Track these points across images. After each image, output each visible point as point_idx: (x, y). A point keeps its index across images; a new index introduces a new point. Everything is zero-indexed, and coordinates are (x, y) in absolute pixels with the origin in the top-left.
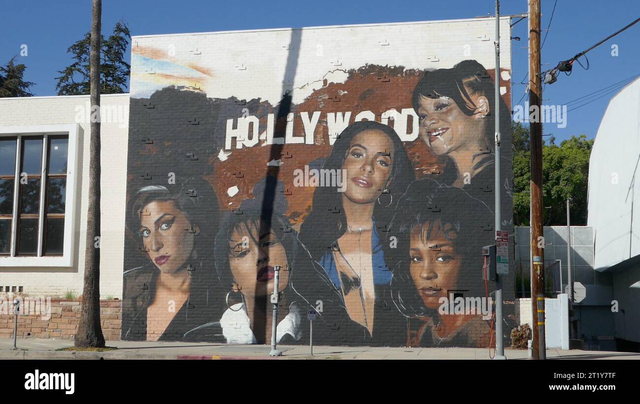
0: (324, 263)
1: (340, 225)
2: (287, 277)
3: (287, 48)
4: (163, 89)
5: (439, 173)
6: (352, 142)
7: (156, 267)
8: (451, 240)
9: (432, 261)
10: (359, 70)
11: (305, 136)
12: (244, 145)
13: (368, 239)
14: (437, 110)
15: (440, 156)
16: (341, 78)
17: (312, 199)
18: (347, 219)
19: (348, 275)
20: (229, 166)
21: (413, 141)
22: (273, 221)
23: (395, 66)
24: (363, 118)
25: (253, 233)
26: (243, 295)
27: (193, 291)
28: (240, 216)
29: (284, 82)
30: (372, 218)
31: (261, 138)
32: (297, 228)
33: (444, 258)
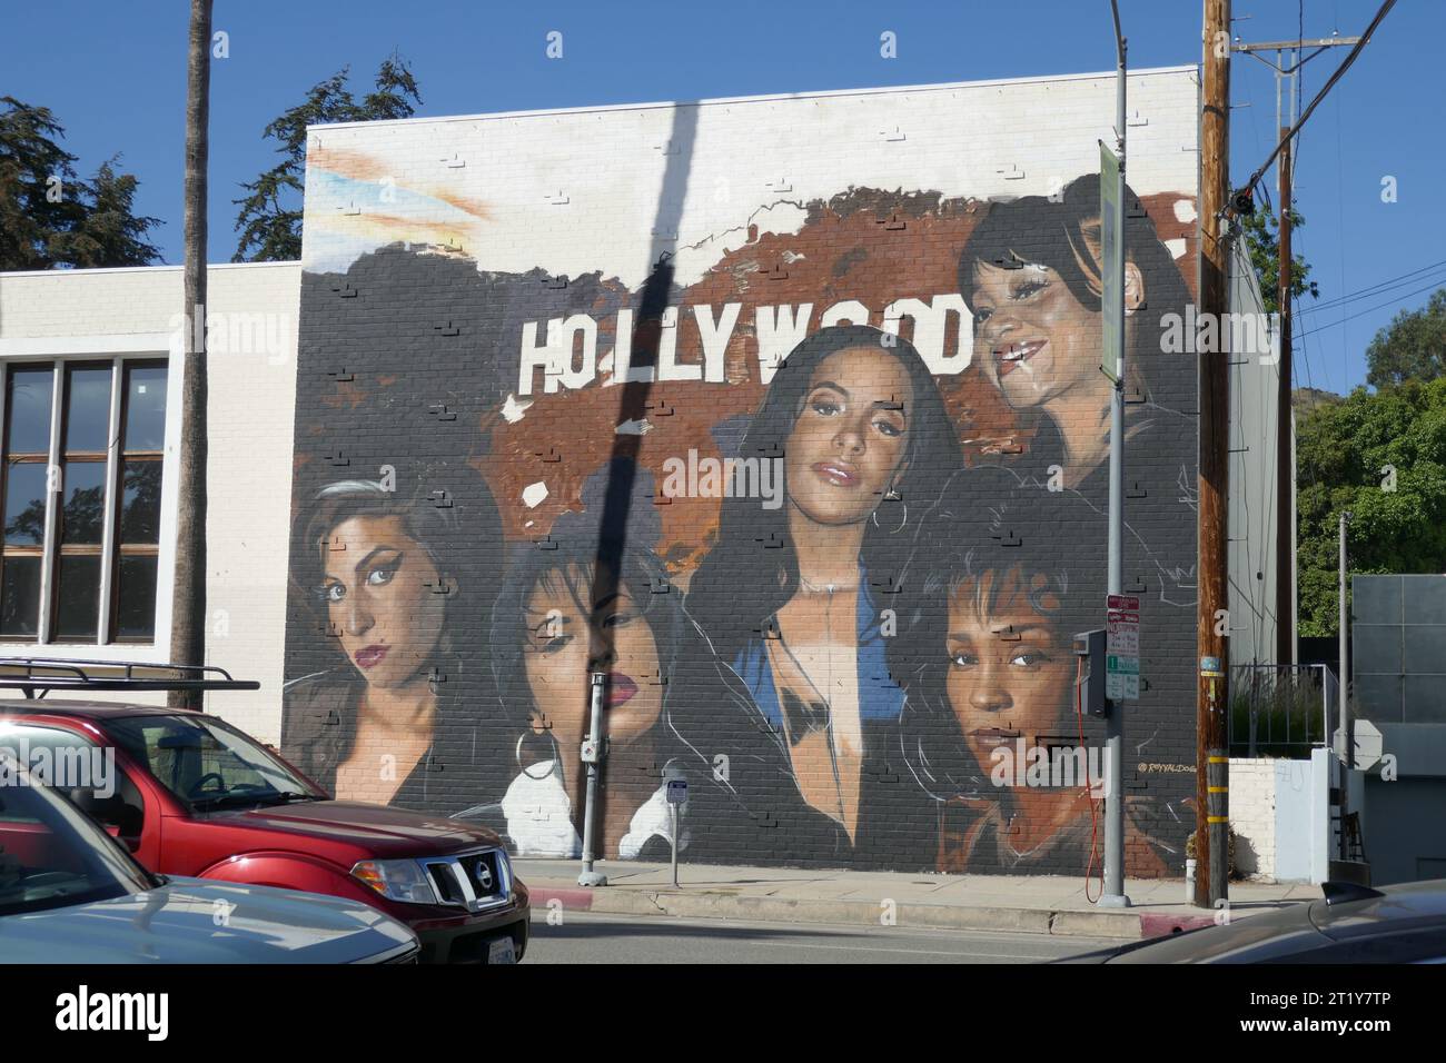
0: (744, 667)
1: (782, 576)
2: (658, 701)
3: (663, 151)
4: (377, 250)
5: (1021, 452)
6: (813, 377)
7: (358, 672)
8: (1046, 614)
9: (999, 667)
10: (831, 202)
11: (703, 363)
12: (561, 386)
13: (848, 611)
14: (1017, 297)
15: (1023, 410)
16: (791, 222)
17: (717, 514)
18: (800, 564)
19: (800, 696)
20: (526, 434)
21: (960, 374)
22: (625, 566)
23: (919, 192)
24: (839, 319)
25: (580, 594)
26: (556, 742)
27: (442, 730)
28: (550, 552)
29: (655, 233)
30: (859, 560)
31: (601, 368)
32: (683, 583)
33: (1030, 659)
